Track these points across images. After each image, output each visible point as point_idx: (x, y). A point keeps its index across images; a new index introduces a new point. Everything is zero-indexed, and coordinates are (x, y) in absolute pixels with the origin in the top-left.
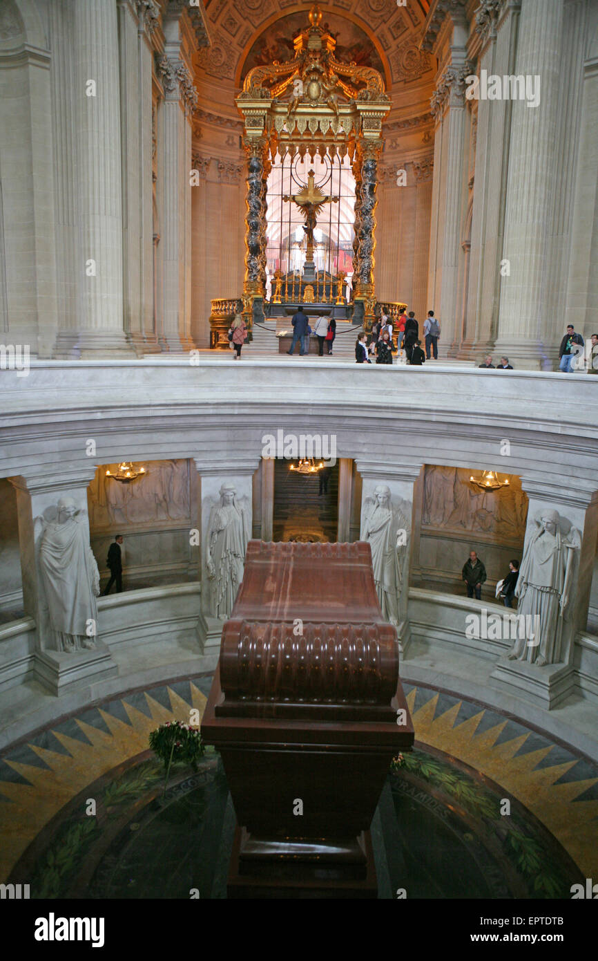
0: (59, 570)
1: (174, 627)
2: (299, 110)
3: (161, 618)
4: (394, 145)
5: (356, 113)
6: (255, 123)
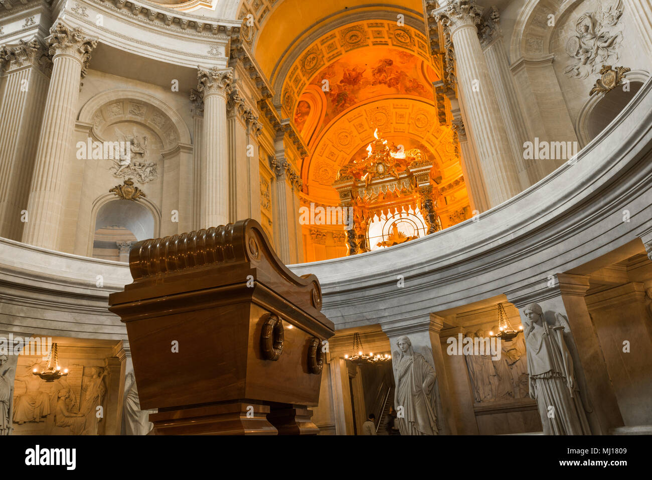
2: (373, 182)
4: (453, 199)
5: (411, 175)
6: (345, 195)
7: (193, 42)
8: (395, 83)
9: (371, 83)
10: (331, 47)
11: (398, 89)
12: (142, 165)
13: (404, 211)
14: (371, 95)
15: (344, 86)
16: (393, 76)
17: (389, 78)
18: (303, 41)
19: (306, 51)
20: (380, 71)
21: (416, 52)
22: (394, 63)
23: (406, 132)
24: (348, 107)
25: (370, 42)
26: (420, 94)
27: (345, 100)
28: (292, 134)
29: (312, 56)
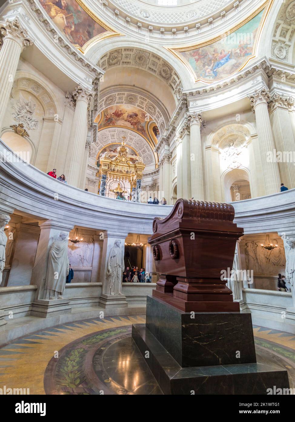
0: (57, 258)
1: (90, 301)
2: (119, 164)
3: (86, 296)
5: (135, 167)
6: (105, 165)
7: (78, 69)
8: (134, 124)
9: (125, 120)
10: (120, 98)
11: (134, 127)
12: (30, 119)
13: (121, 179)
14: (122, 125)
15: (113, 116)
16: (135, 121)
17: (133, 121)
18: (110, 90)
19: (110, 95)
20: (131, 116)
21: (154, 118)
22: (138, 116)
23: (131, 146)
24: (111, 125)
25: (137, 104)
26: (142, 133)
27: (111, 122)
28: (95, 130)
29: (111, 98)
